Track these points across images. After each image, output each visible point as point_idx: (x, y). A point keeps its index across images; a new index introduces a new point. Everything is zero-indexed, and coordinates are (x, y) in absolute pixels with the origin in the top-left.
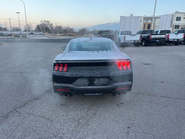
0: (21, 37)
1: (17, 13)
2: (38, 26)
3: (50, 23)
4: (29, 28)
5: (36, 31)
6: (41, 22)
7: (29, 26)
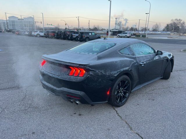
0: (141, 36)
1: (146, 14)
2: (168, 25)
3: (182, 22)
4: (157, 27)
5: (164, 30)
6: (171, 21)
7: (158, 26)
